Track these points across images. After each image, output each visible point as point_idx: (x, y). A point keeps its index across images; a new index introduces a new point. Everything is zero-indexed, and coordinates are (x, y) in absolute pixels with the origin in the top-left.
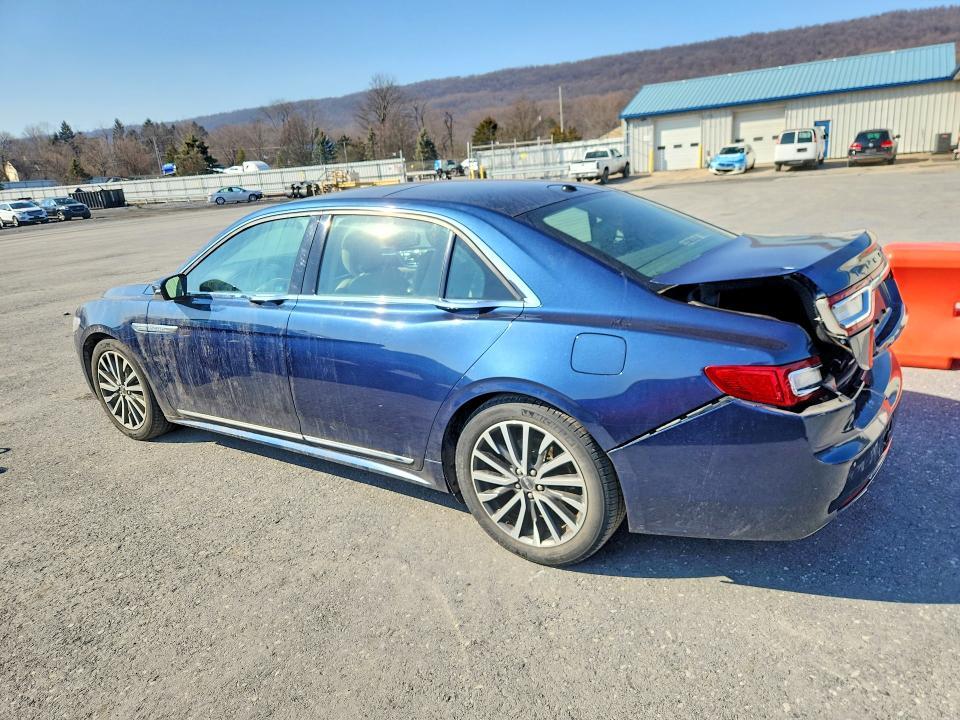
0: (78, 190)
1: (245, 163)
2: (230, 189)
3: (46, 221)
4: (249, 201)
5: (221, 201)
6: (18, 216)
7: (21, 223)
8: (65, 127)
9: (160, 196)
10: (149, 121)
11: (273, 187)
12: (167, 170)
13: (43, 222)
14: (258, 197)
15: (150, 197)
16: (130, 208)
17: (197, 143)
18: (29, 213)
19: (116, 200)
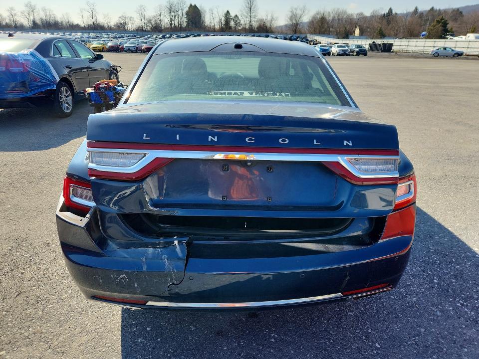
0: (374, 42)
1: (468, 35)
2: (445, 49)
3: (349, 55)
4: (454, 56)
5: (436, 55)
6: (338, 51)
7: (339, 55)
8: (391, 10)
9: (410, 49)
10: (433, 8)
11: (472, 50)
12: (423, 35)
13: (347, 55)
14: (459, 55)
15: (405, 49)
16: (392, 53)
17: (443, 21)
18: (343, 50)
19: (387, 48)
